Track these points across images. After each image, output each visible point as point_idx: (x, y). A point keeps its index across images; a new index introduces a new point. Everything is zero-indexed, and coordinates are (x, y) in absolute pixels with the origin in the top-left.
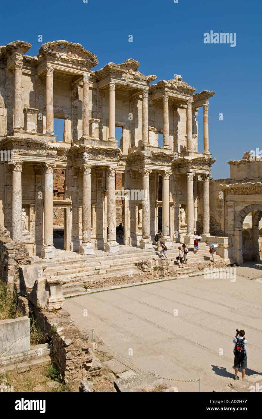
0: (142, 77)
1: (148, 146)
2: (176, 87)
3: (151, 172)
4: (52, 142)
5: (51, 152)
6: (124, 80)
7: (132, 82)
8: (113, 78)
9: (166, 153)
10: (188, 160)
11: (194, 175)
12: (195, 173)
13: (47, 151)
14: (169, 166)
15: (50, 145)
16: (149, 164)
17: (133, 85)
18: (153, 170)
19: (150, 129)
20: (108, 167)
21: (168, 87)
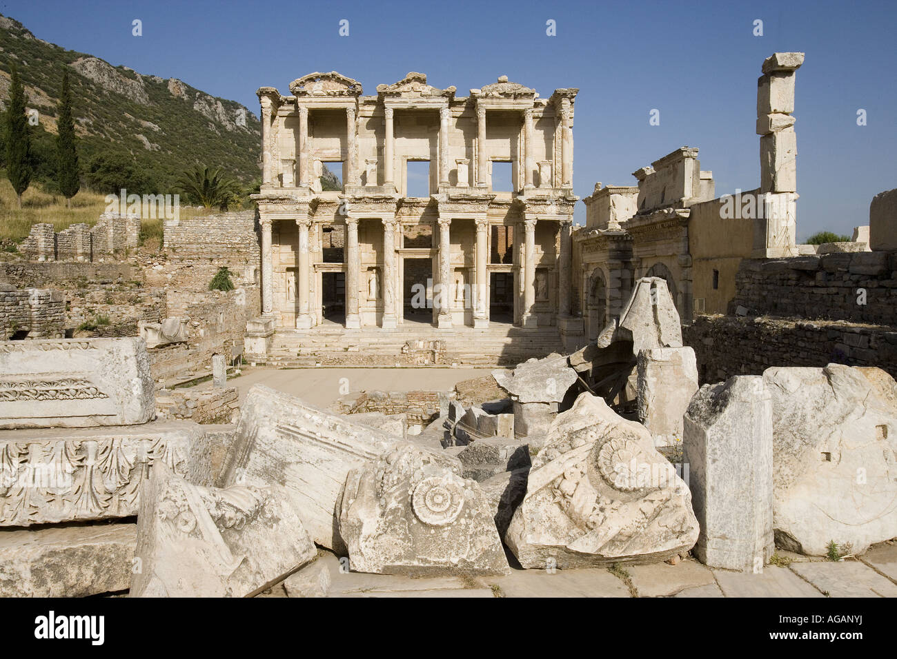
0: (437, 92)
1: (444, 188)
2: (496, 94)
3: (450, 222)
4: (305, 195)
5: (302, 207)
6: (407, 103)
7: (418, 102)
8: (388, 102)
9: (472, 195)
10: (520, 201)
11: (535, 224)
12: (536, 221)
13: (297, 207)
14: (483, 212)
15: (300, 199)
16: (445, 211)
17: (420, 106)
18: (452, 220)
19: (458, 161)
20: (381, 220)
21: (482, 98)
